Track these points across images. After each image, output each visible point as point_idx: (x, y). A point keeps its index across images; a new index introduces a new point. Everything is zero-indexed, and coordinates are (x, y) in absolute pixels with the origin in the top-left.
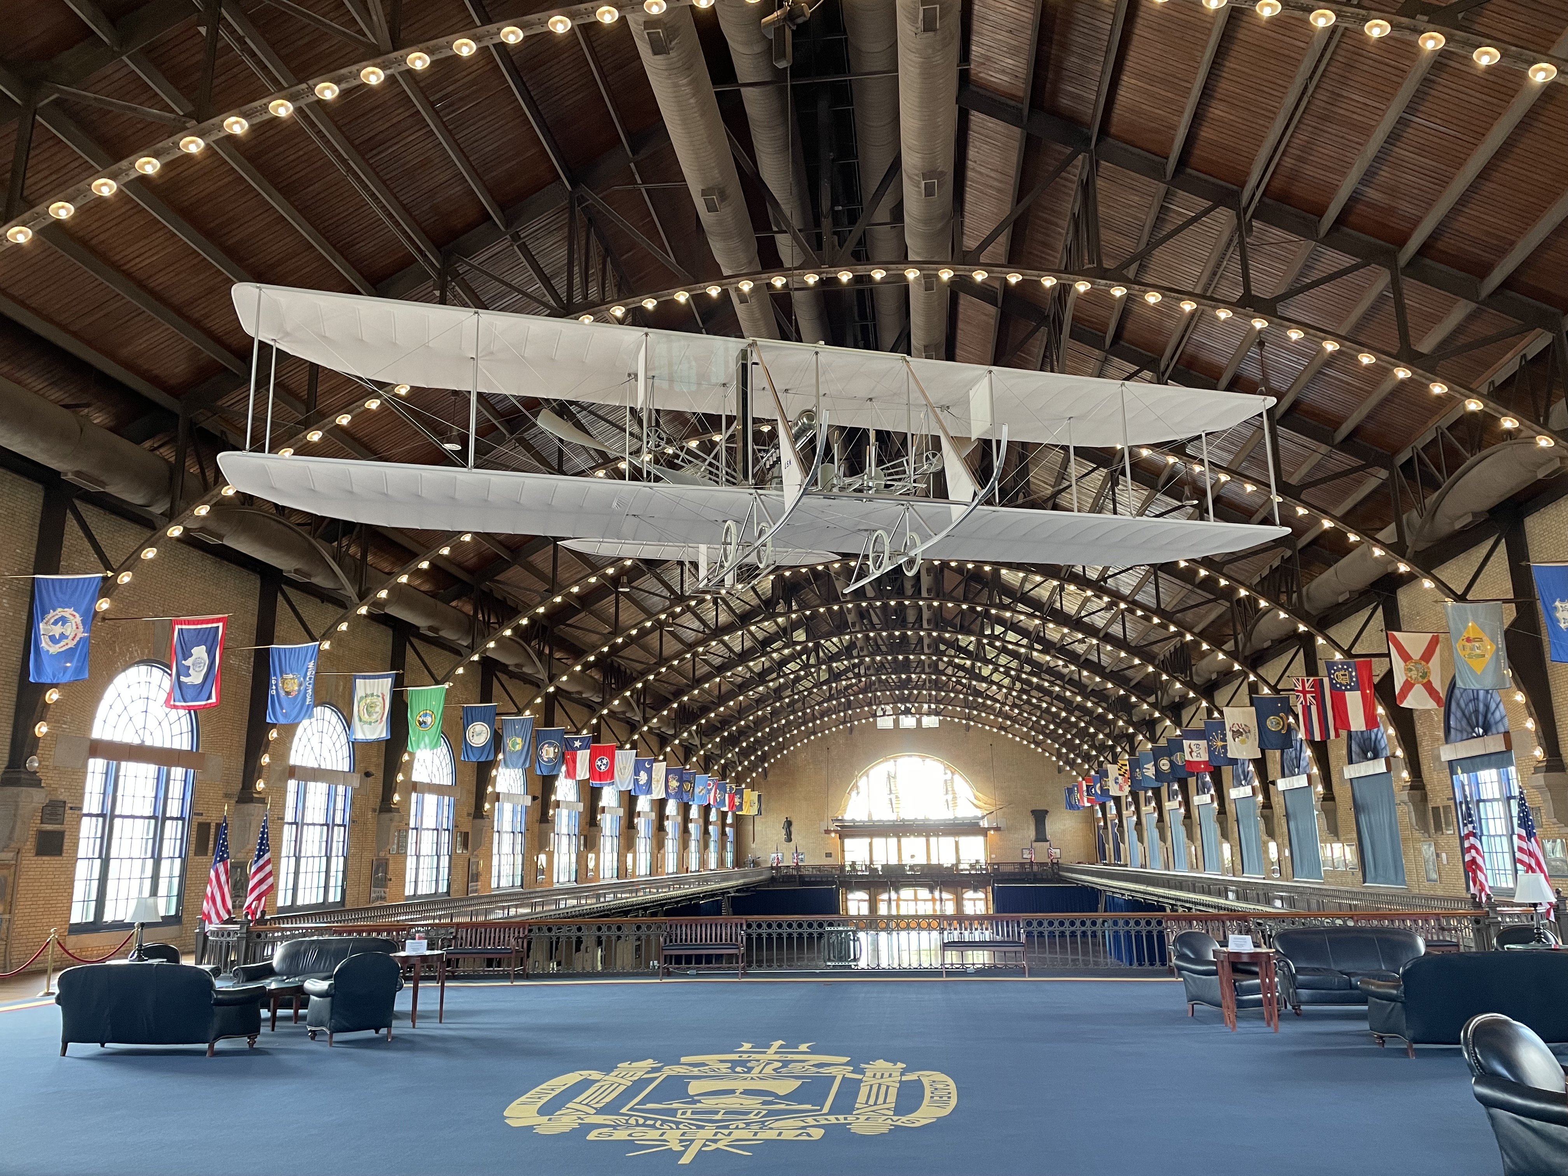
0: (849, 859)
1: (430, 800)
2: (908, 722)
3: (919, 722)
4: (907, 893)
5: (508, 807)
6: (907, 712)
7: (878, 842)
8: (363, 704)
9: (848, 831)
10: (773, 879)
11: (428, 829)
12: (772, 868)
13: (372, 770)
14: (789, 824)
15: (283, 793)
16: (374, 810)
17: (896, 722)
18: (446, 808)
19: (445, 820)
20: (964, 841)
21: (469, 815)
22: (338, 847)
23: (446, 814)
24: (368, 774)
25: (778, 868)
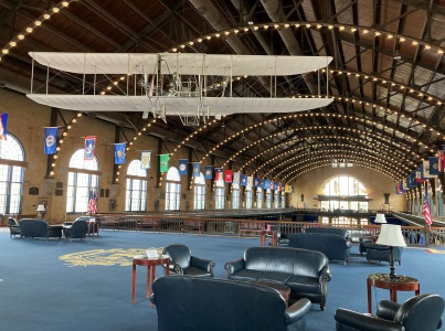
0: (322, 207)
2: (342, 165)
3: (346, 165)
4: (341, 218)
6: (342, 162)
7: (332, 202)
9: (322, 198)
10: (296, 212)
11: (172, 193)
14: (302, 196)
15: (125, 182)
17: (339, 165)
20: (361, 203)
25: (297, 209)
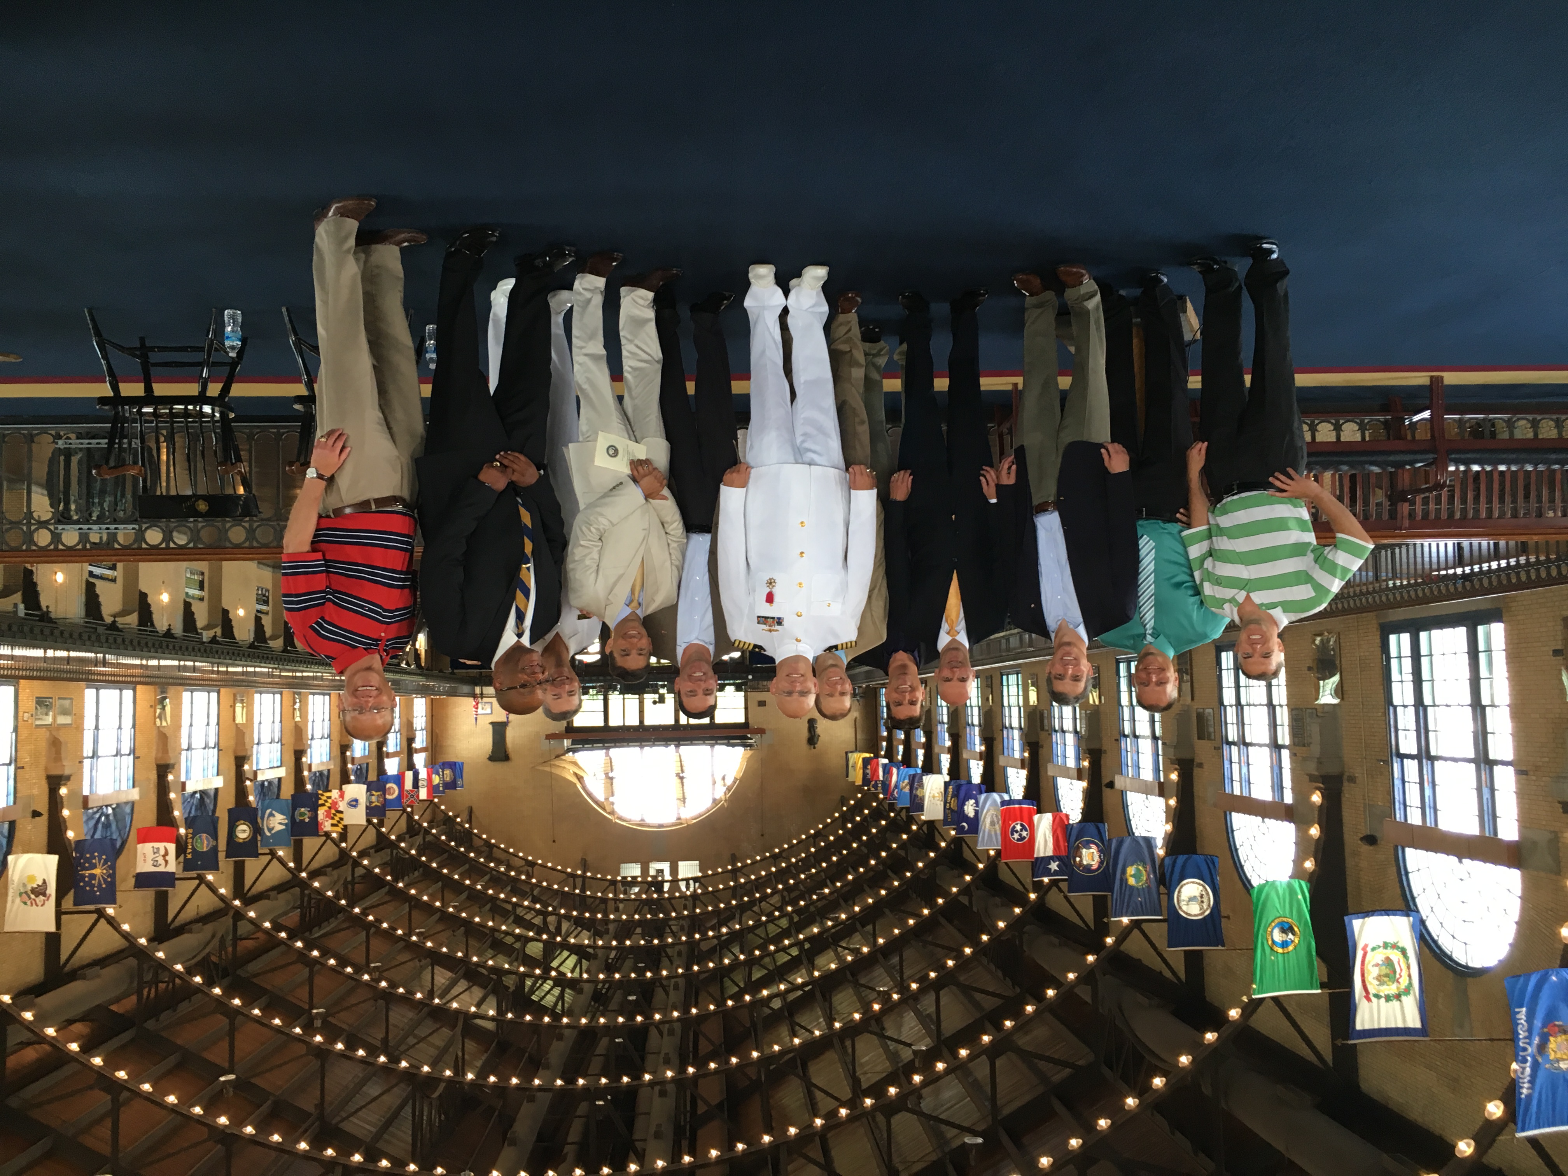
0: (740, 698)
1: (1262, 791)
3: (647, 871)
5: (1147, 774)
8: (1404, 982)
9: (740, 733)
11: (1260, 745)
13: (1365, 848)
14: (811, 742)
16: (1352, 779)
17: (674, 870)
18: (1236, 776)
19: (1235, 758)
20: (597, 722)
21: (1200, 765)
22: (1406, 719)
23: (1235, 767)
24: (1371, 840)
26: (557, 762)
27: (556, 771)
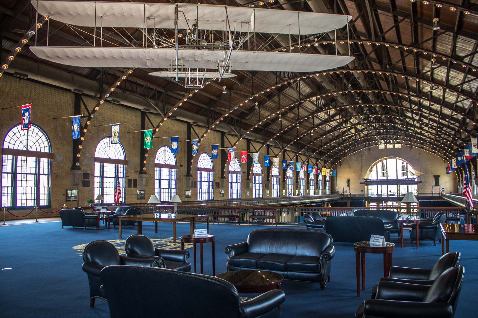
0: (370, 192)
2: (390, 146)
3: (394, 146)
6: (389, 143)
7: (380, 187)
9: (369, 182)
10: (342, 199)
12: (342, 195)
14: (349, 181)
15: (153, 171)
17: (386, 146)
20: (410, 186)
25: (343, 195)
26: (419, 175)
27: (419, 172)
